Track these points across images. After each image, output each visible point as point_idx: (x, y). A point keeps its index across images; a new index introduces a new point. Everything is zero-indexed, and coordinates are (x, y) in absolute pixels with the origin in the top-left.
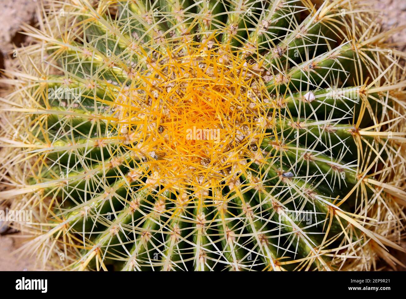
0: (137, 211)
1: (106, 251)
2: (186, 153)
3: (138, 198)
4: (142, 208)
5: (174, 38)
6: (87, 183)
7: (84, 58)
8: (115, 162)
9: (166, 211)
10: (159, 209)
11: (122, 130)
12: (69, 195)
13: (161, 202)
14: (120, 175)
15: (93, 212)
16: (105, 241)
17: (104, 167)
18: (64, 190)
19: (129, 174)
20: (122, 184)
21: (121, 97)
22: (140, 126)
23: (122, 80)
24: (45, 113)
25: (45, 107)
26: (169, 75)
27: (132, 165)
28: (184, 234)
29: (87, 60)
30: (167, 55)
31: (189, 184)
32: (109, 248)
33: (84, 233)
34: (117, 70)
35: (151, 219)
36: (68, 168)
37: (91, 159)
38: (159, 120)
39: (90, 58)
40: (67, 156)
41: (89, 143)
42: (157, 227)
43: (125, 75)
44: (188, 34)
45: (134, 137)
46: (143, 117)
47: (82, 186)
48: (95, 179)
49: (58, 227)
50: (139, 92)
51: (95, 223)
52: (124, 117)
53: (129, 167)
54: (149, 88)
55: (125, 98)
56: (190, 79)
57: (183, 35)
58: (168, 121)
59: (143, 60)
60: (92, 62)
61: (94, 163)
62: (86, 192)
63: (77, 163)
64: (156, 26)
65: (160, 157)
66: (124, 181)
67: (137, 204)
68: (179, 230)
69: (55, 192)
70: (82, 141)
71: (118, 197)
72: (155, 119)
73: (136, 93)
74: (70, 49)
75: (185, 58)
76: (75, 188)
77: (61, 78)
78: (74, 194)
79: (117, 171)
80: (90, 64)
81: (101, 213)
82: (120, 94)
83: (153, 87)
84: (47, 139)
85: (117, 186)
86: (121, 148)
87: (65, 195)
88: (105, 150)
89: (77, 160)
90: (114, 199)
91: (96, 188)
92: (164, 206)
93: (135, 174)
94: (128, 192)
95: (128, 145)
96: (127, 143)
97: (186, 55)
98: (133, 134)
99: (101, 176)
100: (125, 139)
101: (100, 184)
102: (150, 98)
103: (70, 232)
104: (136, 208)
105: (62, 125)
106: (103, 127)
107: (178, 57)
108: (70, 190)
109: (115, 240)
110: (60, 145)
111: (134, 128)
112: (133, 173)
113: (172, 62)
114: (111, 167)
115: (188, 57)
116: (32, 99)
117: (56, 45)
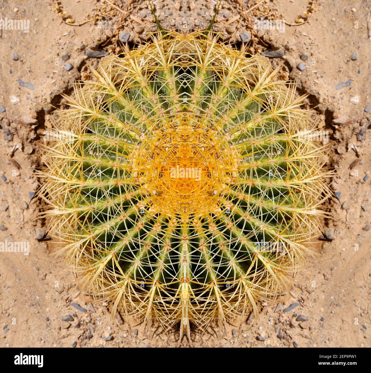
0: (142, 229)
1: (120, 255)
2: (177, 193)
3: (143, 220)
4: (145, 228)
5: (172, 114)
6: (109, 210)
7: (109, 124)
8: (129, 196)
9: (161, 230)
10: (157, 228)
11: (135, 174)
12: (96, 217)
13: (159, 224)
14: (131, 205)
15: (113, 228)
16: (119, 248)
17: (121, 198)
18: (93, 213)
19: (138, 204)
20: (133, 211)
21: (134, 152)
22: (146, 173)
23: (135, 140)
24: (81, 160)
25: (80, 155)
26: (167, 139)
27: (140, 199)
28: (173, 246)
29: (111, 126)
30: (166, 125)
31: (178, 213)
32: (122, 253)
33: (106, 242)
34: (132, 134)
35: (151, 235)
36: (96, 198)
37: (112, 193)
38: (159, 169)
39: (113, 124)
40: (96, 190)
41: (111, 182)
42: (155, 241)
43: (137, 137)
44: (181, 111)
45: (142, 180)
46: (148, 167)
47: (106, 211)
48: (115, 207)
49: (88, 237)
50: (146, 149)
51: (114, 236)
52: (136, 166)
53: (138, 199)
54: (153, 147)
55: (137, 153)
56: (181, 143)
57: (178, 112)
58: (165, 170)
59: (150, 128)
60: (115, 128)
61: (114, 196)
62: (108, 215)
63: (103, 196)
64: (160, 105)
65: (159, 194)
66: (134, 209)
67: (142, 224)
68: (170, 244)
69: (86, 214)
70: (107, 180)
71: (130, 220)
72: (157, 168)
73: (145, 150)
74: (99, 117)
75: (178, 128)
76: (101, 212)
77: (93, 137)
78: (100, 217)
79: (130, 202)
80: (114, 129)
81: (118, 230)
82: (134, 151)
83: (156, 146)
84: (82, 178)
85: (129, 212)
86: (133, 187)
87: (94, 217)
88: (122, 187)
89: (103, 194)
90: (127, 221)
91: (115, 213)
92: (160, 227)
93: (142, 205)
94: (137, 217)
95: (138, 185)
96: (137, 183)
97: (179, 126)
98: (142, 178)
99: (119, 205)
100: (136, 181)
101: (118, 211)
102: (153, 154)
103: (96, 241)
104: (142, 227)
105: (94, 169)
106: (121, 172)
107: (175, 127)
108: (98, 213)
109: (126, 248)
110: (91, 183)
111: (143, 173)
112: (140, 204)
113: (170, 130)
114: (126, 199)
115: (181, 127)
116: (72, 149)
117: (89, 113)
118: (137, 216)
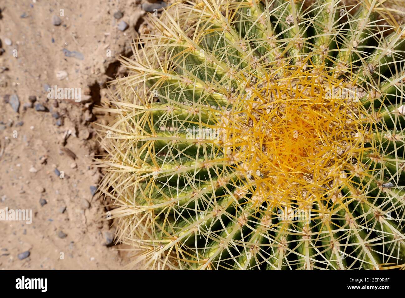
0: (245, 227)
1: (218, 265)
2: (289, 170)
3: (246, 213)
4: (249, 223)
5: (267, 63)
6: (197, 204)
7: (184, 86)
8: (222, 181)
9: (273, 225)
10: (265, 223)
11: (227, 151)
12: (180, 215)
13: (269, 217)
14: (228, 193)
15: (204, 228)
16: (216, 255)
17: (211, 186)
18: (175, 210)
19: (235, 192)
20: (230, 202)
21: (224, 120)
22: (243, 147)
23: (223, 104)
24: (151, 139)
25: (150, 132)
26: (267, 98)
27: (238, 184)
28: (292, 246)
29: (187, 88)
30: (265, 78)
31: (294, 199)
32: (220, 262)
33: (196, 249)
34: (217, 95)
35: (258, 233)
36: (177, 188)
37: (199, 180)
38: (261, 140)
39: (190, 86)
40: (176, 177)
41: (196, 165)
42: (266, 241)
43: (225, 100)
44: (282, 58)
45: (237, 157)
46: (245, 138)
47: (192, 205)
48: (204, 199)
49: (171, 244)
50: (239, 115)
51: (207, 240)
52: (228, 139)
53: (235, 185)
54: (250, 110)
55: (227, 121)
56: (288, 100)
57: (278, 59)
58: (269, 140)
59: (242, 85)
60: (194, 89)
61: (202, 184)
62: (196, 210)
63: (186, 185)
64: (251, 52)
65: (265, 175)
66: (231, 199)
67: (245, 219)
68: (286, 243)
69: (166, 211)
70: (189, 163)
71: (228, 215)
72: (258, 139)
73: (237, 115)
74: (170, 78)
75: (281, 80)
76: (185, 207)
77: (164, 106)
78: (186, 214)
79: (226, 191)
81: (212, 230)
82: (222, 118)
83: (253, 109)
84: (155, 162)
85: (225, 204)
86: (227, 168)
87: (177, 215)
88: (211, 170)
89: (187, 182)
90: (224, 217)
91: (206, 207)
92: (270, 221)
93: (241, 191)
94: (237, 211)
95: (233, 165)
96: (232, 163)
97: (282, 78)
98: (237, 155)
99: (210, 195)
100: (230, 160)
101: (209, 203)
102: (250, 119)
103: (183, 248)
104: (244, 223)
105: (170, 149)
106: (209, 149)
107: (276, 80)
108: (181, 209)
109: (225, 252)
110: (167, 168)
111: (238, 148)
112: (239, 191)
113: (271, 85)
114: (218, 186)
115: (285, 79)
116: (137, 125)
117: (155, 75)
118: (236, 208)
